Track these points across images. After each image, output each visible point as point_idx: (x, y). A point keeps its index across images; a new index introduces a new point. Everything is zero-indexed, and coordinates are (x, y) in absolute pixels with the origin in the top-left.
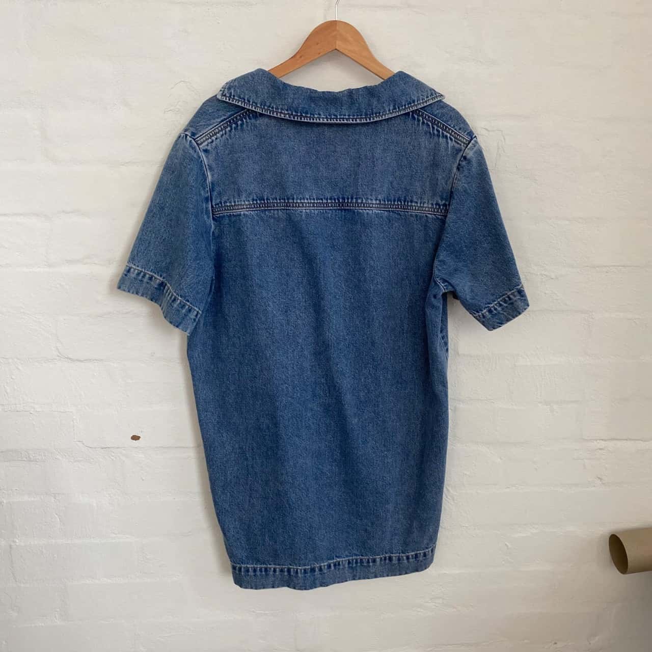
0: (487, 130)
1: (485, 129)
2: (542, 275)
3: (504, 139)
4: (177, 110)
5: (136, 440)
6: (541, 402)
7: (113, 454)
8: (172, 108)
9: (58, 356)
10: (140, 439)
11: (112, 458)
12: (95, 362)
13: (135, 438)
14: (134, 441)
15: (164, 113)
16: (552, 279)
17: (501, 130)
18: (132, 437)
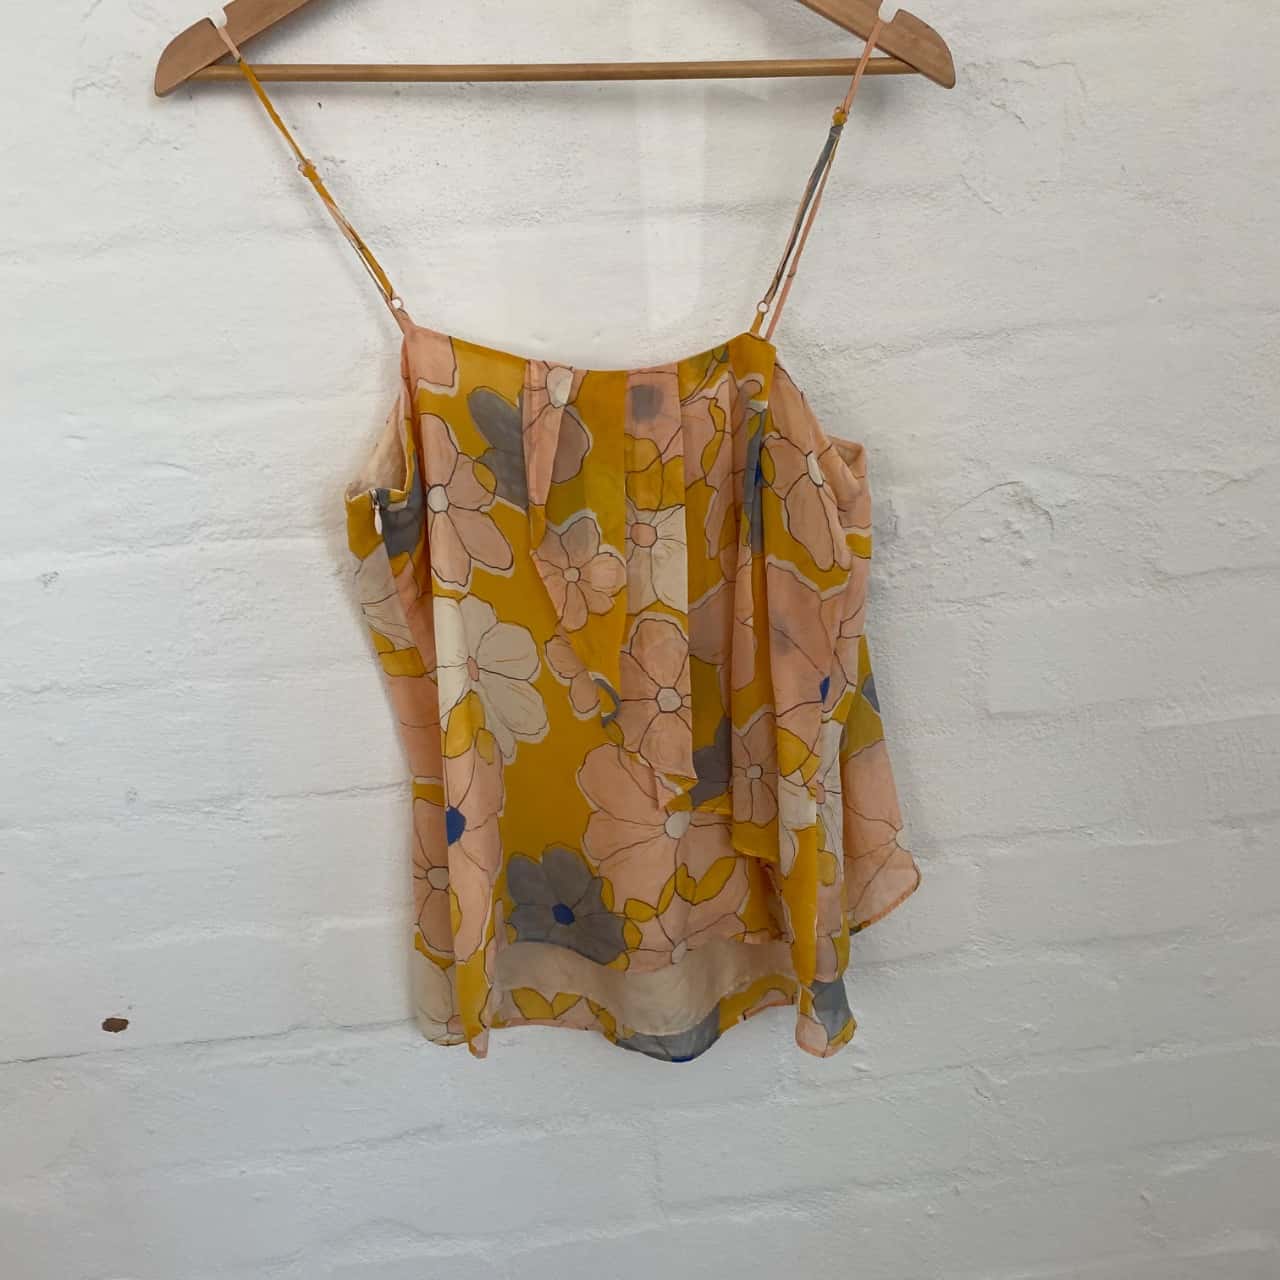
0: (1030, 63)
1: (1024, 62)
2: (1209, 473)
3: (1083, 88)
5: (116, 1031)
6: (1219, 822)
7: (58, 1074)
8: (95, 78)
10: (129, 1026)
13: (115, 1025)
14: (112, 1033)
16: (1236, 481)
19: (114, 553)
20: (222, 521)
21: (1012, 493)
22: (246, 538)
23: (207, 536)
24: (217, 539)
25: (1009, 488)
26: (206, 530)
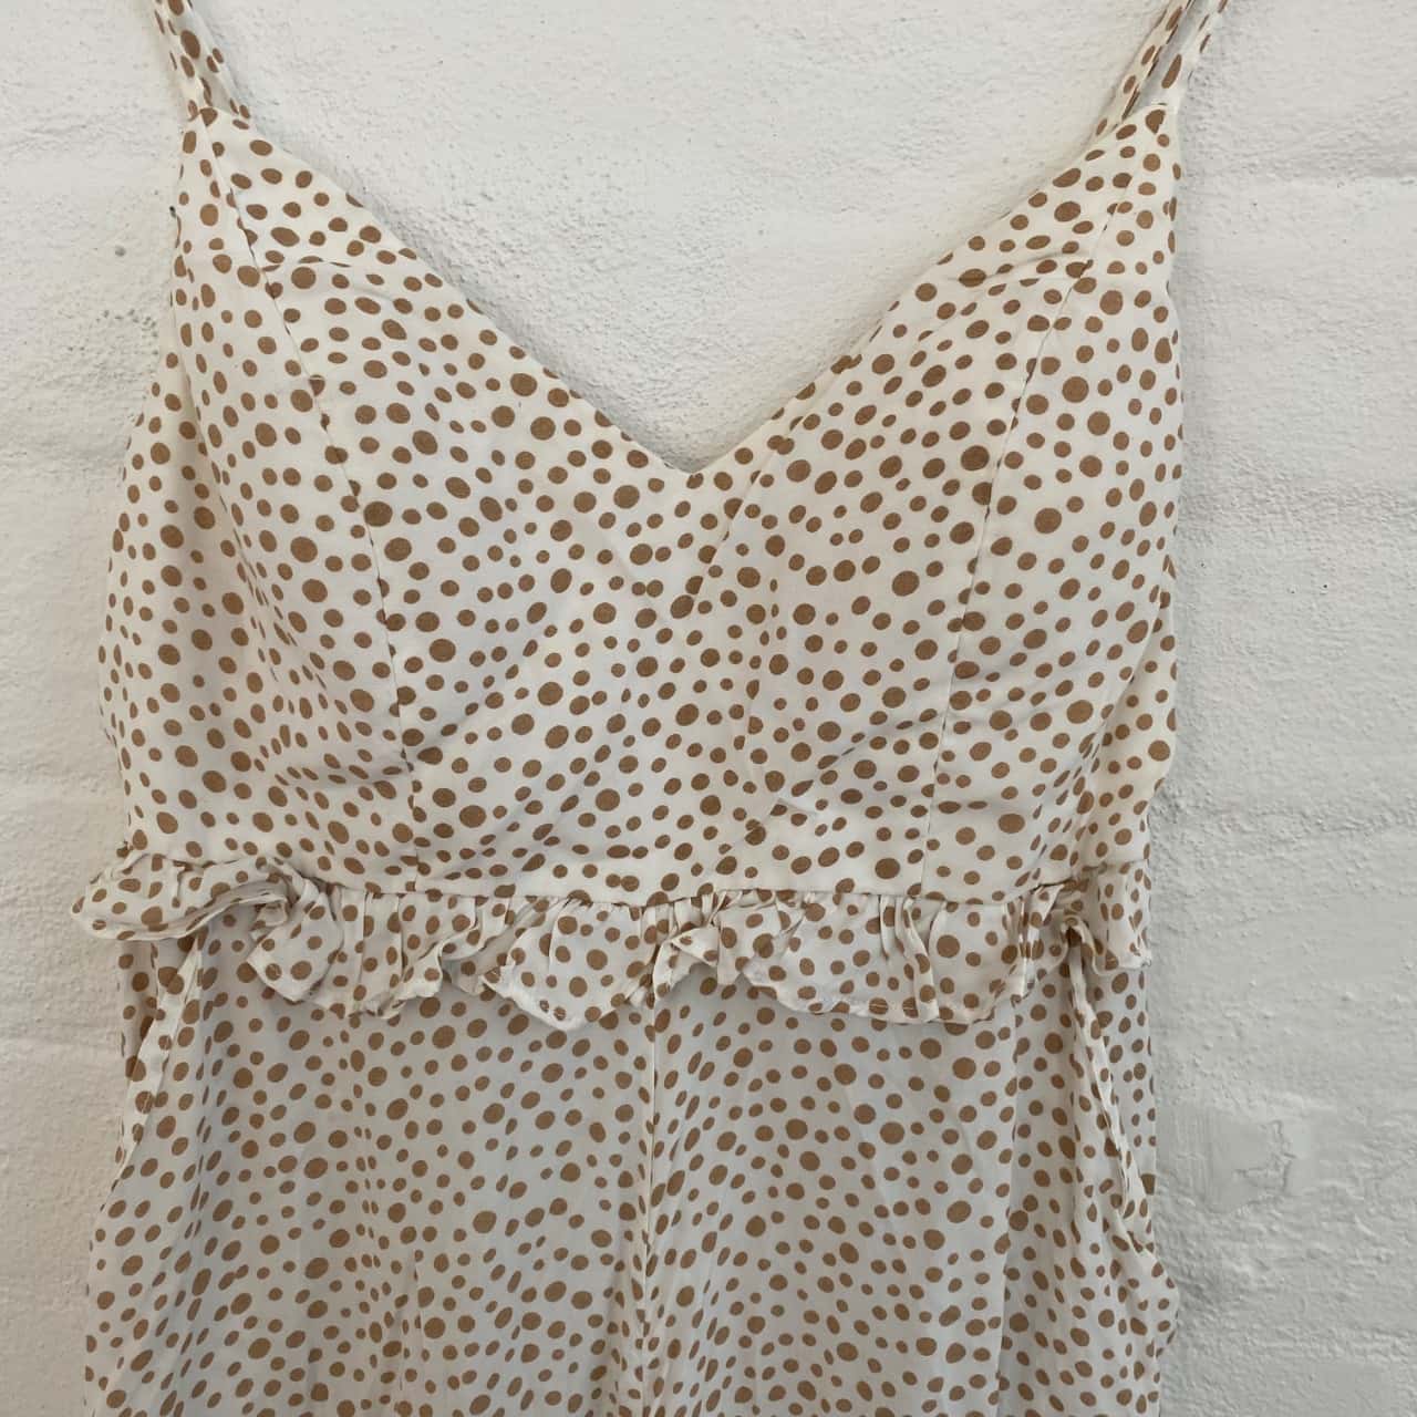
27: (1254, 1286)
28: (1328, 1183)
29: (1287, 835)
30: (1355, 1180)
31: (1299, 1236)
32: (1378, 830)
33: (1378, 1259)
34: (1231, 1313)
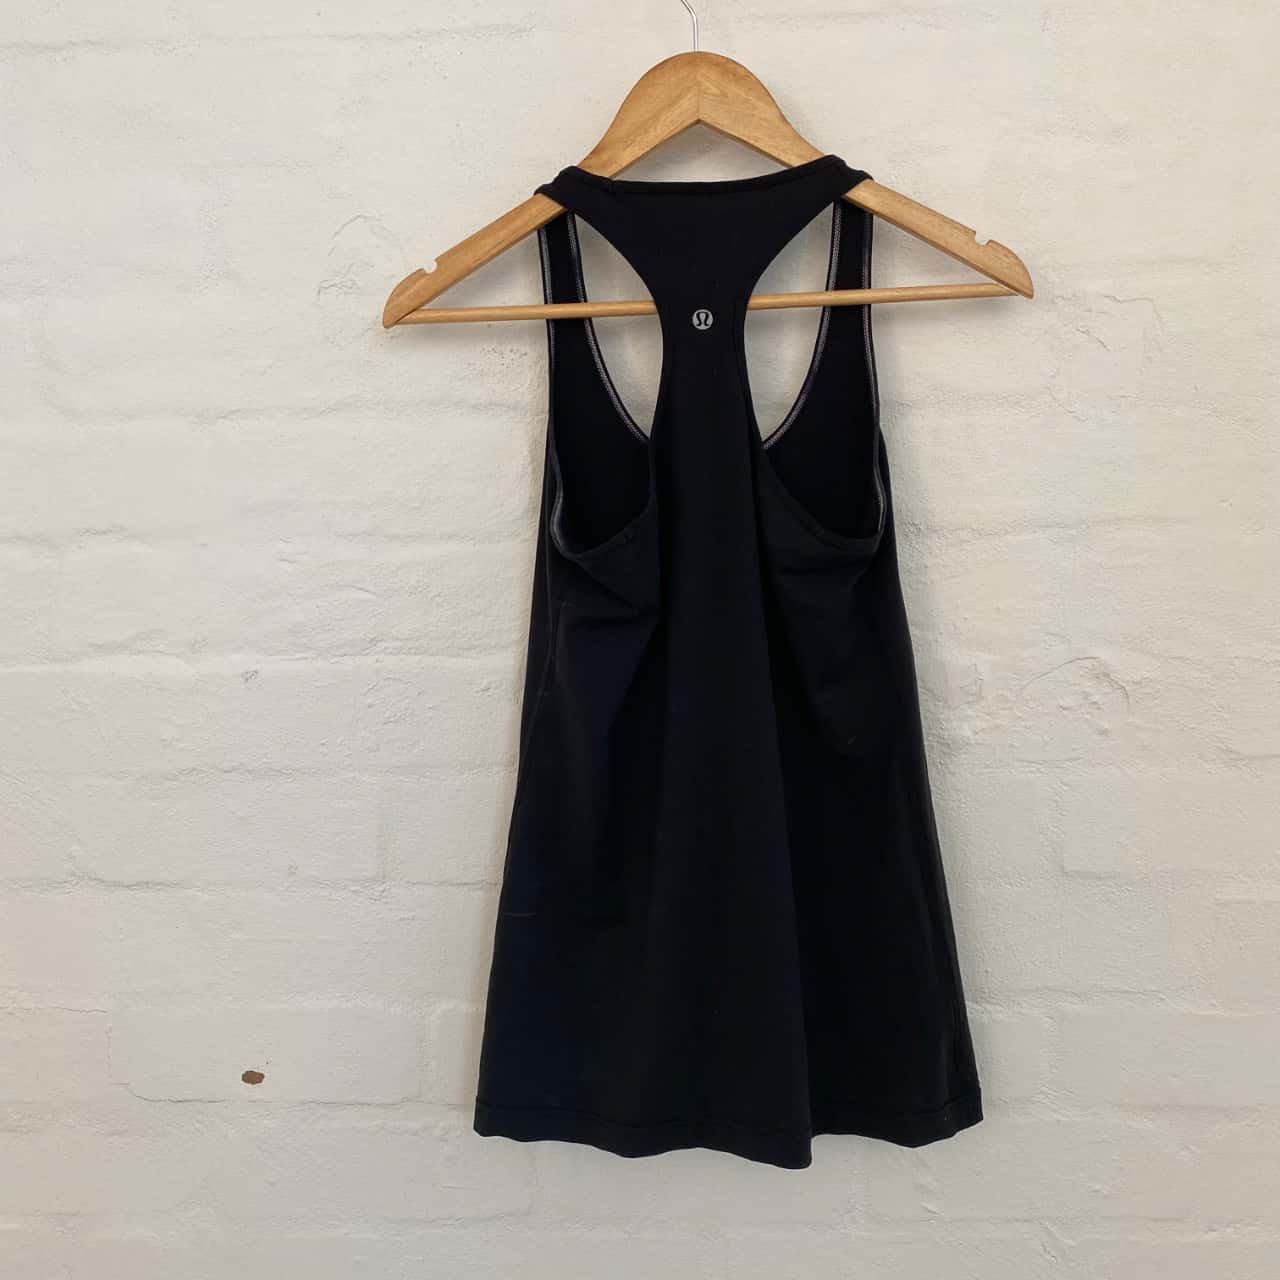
0: (1114, 299)
1: (1107, 297)
4: (349, 284)
5: (253, 1083)
7: (199, 1117)
8: (337, 280)
9: (74, 874)
10: (265, 1080)
11: (197, 1125)
12: (159, 890)
13: (252, 1078)
14: (250, 1085)
15: (319, 292)
17: (1152, 300)
18: (243, 1076)
19: (305, 659)
20: (397, 639)
21: (1090, 667)
22: (415, 654)
23: (383, 651)
24: (391, 653)
25: (1088, 663)
26: (383, 645)
27: (973, 742)
28: (1000, 692)
29: (967, 538)
30: (1010, 690)
31: (988, 717)
32: (1005, 534)
33: (1026, 727)
34: (964, 756)
